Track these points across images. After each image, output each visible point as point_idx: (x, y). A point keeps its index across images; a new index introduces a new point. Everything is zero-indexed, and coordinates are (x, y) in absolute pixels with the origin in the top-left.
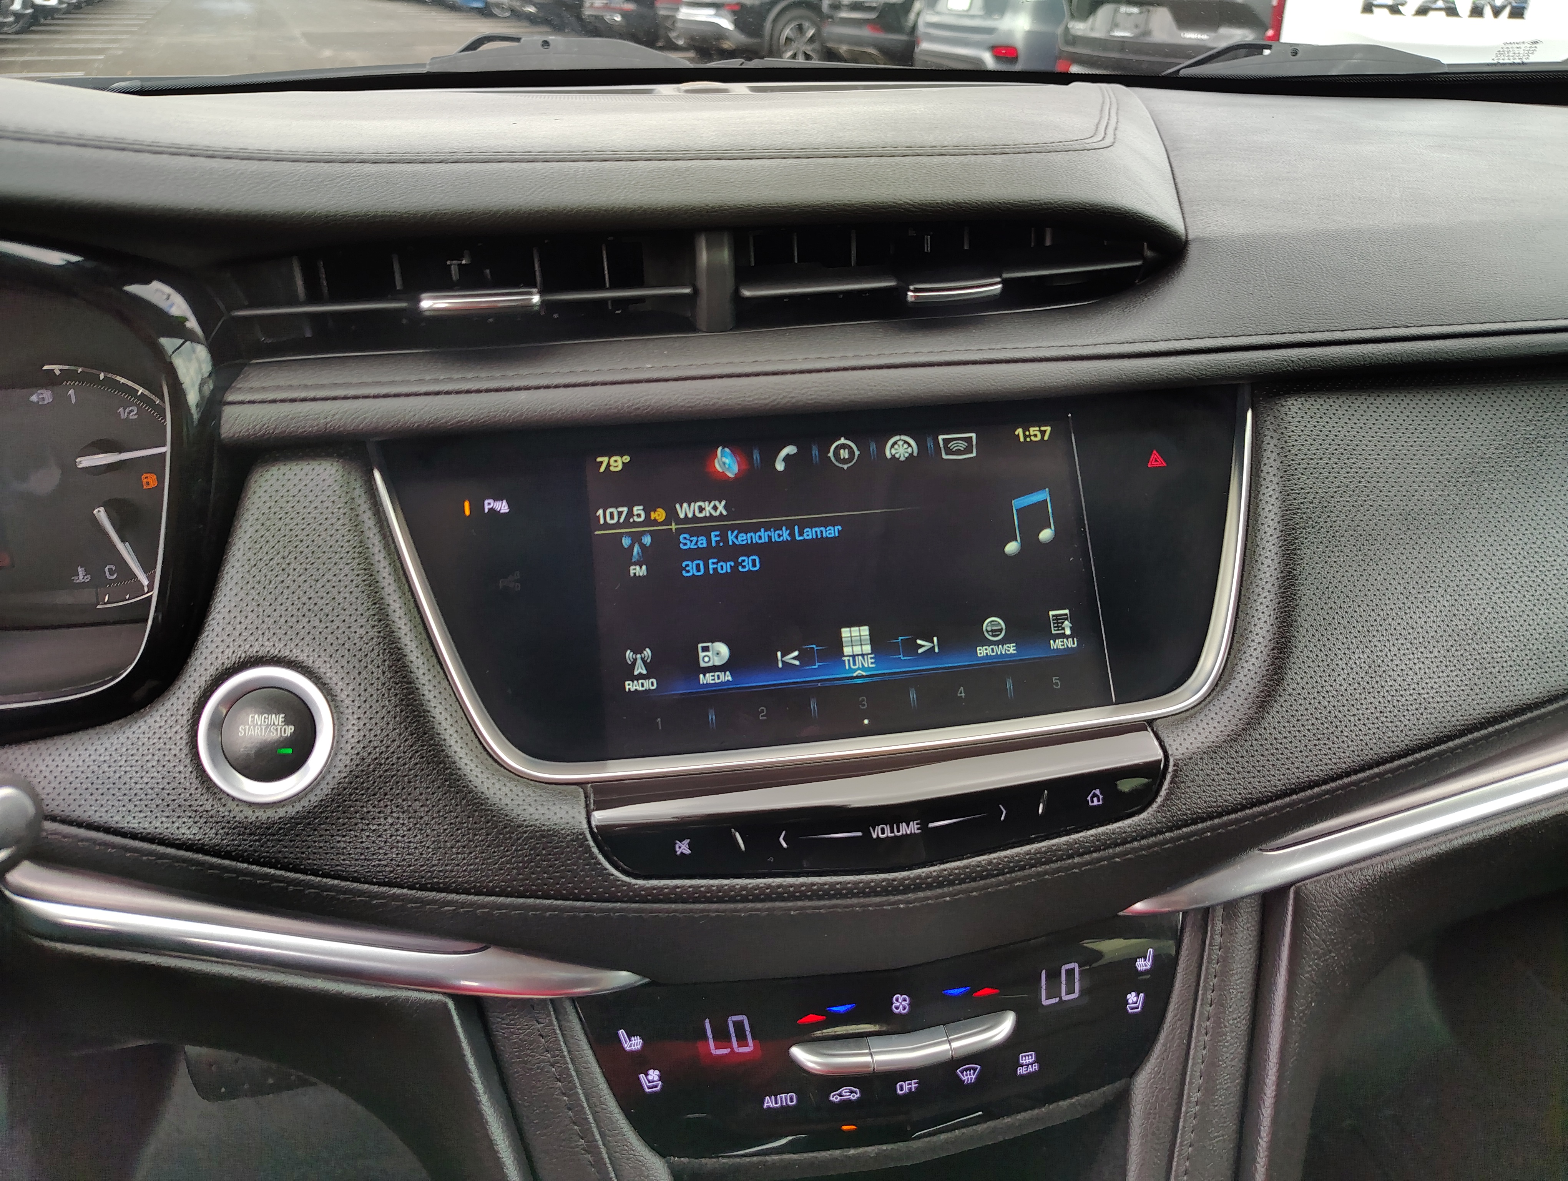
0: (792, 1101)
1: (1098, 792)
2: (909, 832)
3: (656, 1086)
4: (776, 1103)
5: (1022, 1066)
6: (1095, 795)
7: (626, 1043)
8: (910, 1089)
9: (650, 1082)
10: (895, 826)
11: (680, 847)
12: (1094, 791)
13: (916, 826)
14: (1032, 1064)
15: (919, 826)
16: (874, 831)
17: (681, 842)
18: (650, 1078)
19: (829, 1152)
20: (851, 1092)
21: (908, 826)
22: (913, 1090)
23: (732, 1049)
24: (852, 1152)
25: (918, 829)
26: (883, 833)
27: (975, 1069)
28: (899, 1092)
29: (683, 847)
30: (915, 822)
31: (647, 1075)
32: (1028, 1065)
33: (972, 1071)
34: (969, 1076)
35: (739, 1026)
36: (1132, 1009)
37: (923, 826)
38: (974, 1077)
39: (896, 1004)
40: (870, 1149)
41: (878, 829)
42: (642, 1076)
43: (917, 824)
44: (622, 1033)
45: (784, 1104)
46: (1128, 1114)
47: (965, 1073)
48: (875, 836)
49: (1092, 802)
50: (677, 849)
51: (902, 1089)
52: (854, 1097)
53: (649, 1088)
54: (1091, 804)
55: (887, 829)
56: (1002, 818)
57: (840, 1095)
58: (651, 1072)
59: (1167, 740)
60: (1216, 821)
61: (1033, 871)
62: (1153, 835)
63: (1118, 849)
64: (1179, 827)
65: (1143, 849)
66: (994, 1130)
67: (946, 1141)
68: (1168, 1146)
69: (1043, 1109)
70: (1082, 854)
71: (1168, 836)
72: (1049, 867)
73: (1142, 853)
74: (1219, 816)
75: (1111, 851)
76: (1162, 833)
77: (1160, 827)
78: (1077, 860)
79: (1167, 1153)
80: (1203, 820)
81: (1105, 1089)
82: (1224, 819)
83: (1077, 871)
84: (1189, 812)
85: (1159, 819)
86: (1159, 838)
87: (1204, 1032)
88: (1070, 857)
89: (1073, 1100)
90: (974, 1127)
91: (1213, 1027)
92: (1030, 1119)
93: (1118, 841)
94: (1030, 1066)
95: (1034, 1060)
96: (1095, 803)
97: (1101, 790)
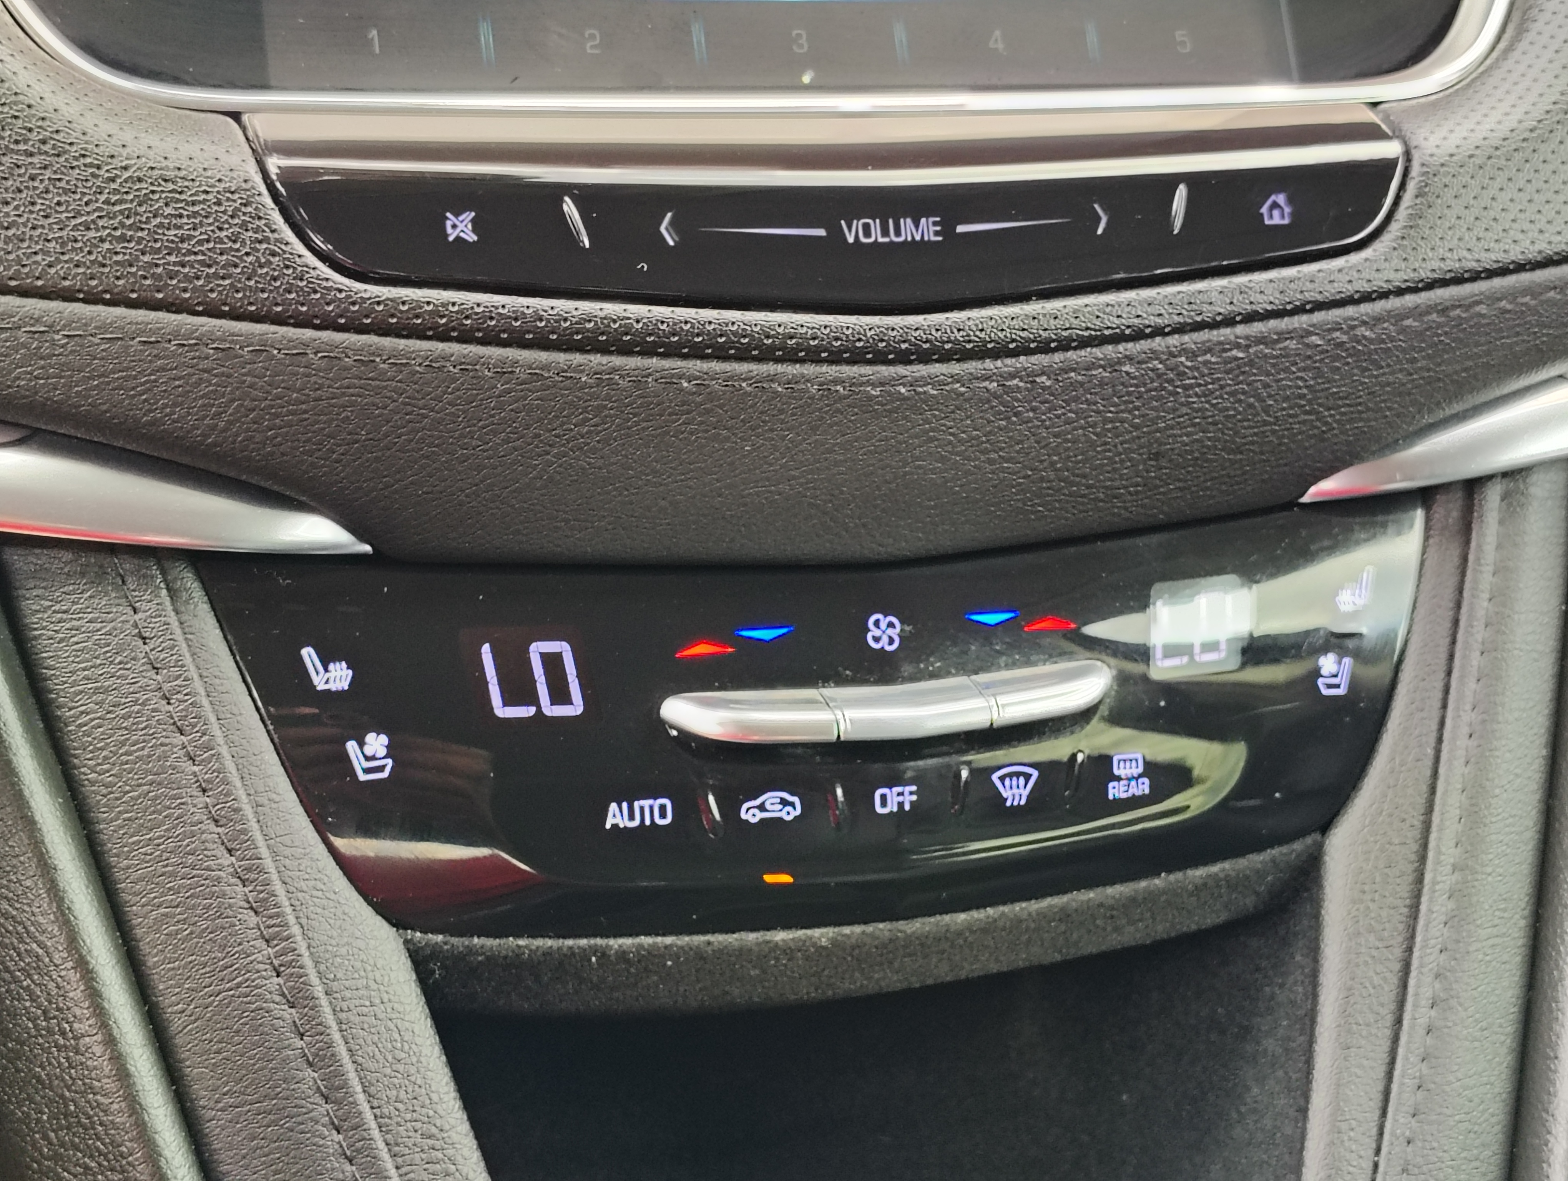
0: (663, 815)
1: (1281, 199)
2: (918, 238)
3: (381, 769)
4: (631, 817)
5: (1118, 779)
6: (1275, 205)
7: (317, 673)
8: (901, 805)
9: (367, 759)
10: (891, 221)
11: (454, 226)
12: (1273, 198)
13: (933, 229)
14: (1137, 779)
15: (938, 228)
16: (850, 230)
17: (457, 215)
18: (369, 750)
19: (735, 936)
20: (784, 802)
21: (917, 227)
22: (907, 807)
23: (539, 707)
24: (780, 936)
25: (937, 233)
26: (867, 234)
27: (1028, 777)
28: (879, 810)
29: (461, 226)
30: (931, 219)
31: (361, 744)
32: (1129, 779)
33: (1022, 780)
34: (1015, 791)
35: (552, 662)
36: (1330, 686)
37: (947, 229)
38: (1026, 793)
39: (874, 632)
40: (816, 932)
41: (858, 225)
42: (351, 746)
43: (935, 224)
44: (308, 654)
45: (648, 822)
46: (1317, 904)
47: (1007, 782)
48: (851, 240)
49: (1271, 217)
50: (449, 230)
51: (884, 803)
52: (790, 814)
53: (367, 771)
54: (1267, 222)
55: (876, 226)
56: (1100, 232)
57: (762, 808)
58: (371, 737)
59: (1407, 128)
60: (1497, 283)
61: (1158, 343)
62: (1384, 295)
63: (1319, 317)
64: (1431, 285)
65: (1364, 323)
66: (1064, 915)
67: (969, 928)
68: (1398, 952)
69: (1157, 881)
70: (1251, 318)
71: (1410, 300)
72: (1188, 339)
73: (1363, 331)
74: (1503, 271)
75: (1305, 318)
76: (1400, 292)
77: (1398, 279)
78: (1240, 329)
79: (1397, 966)
80: (1475, 276)
81: (1275, 852)
82: (1511, 280)
83: (1241, 355)
84: (1449, 255)
85: (1396, 262)
86: (1394, 303)
87: (1465, 730)
88: (1229, 321)
89: (1215, 869)
90: (1024, 905)
91: (1484, 721)
92: (1133, 901)
93: (1320, 298)
94: (1133, 783)
95: (1141, 770)
96: (1276, 219)
97: (1290, 201)
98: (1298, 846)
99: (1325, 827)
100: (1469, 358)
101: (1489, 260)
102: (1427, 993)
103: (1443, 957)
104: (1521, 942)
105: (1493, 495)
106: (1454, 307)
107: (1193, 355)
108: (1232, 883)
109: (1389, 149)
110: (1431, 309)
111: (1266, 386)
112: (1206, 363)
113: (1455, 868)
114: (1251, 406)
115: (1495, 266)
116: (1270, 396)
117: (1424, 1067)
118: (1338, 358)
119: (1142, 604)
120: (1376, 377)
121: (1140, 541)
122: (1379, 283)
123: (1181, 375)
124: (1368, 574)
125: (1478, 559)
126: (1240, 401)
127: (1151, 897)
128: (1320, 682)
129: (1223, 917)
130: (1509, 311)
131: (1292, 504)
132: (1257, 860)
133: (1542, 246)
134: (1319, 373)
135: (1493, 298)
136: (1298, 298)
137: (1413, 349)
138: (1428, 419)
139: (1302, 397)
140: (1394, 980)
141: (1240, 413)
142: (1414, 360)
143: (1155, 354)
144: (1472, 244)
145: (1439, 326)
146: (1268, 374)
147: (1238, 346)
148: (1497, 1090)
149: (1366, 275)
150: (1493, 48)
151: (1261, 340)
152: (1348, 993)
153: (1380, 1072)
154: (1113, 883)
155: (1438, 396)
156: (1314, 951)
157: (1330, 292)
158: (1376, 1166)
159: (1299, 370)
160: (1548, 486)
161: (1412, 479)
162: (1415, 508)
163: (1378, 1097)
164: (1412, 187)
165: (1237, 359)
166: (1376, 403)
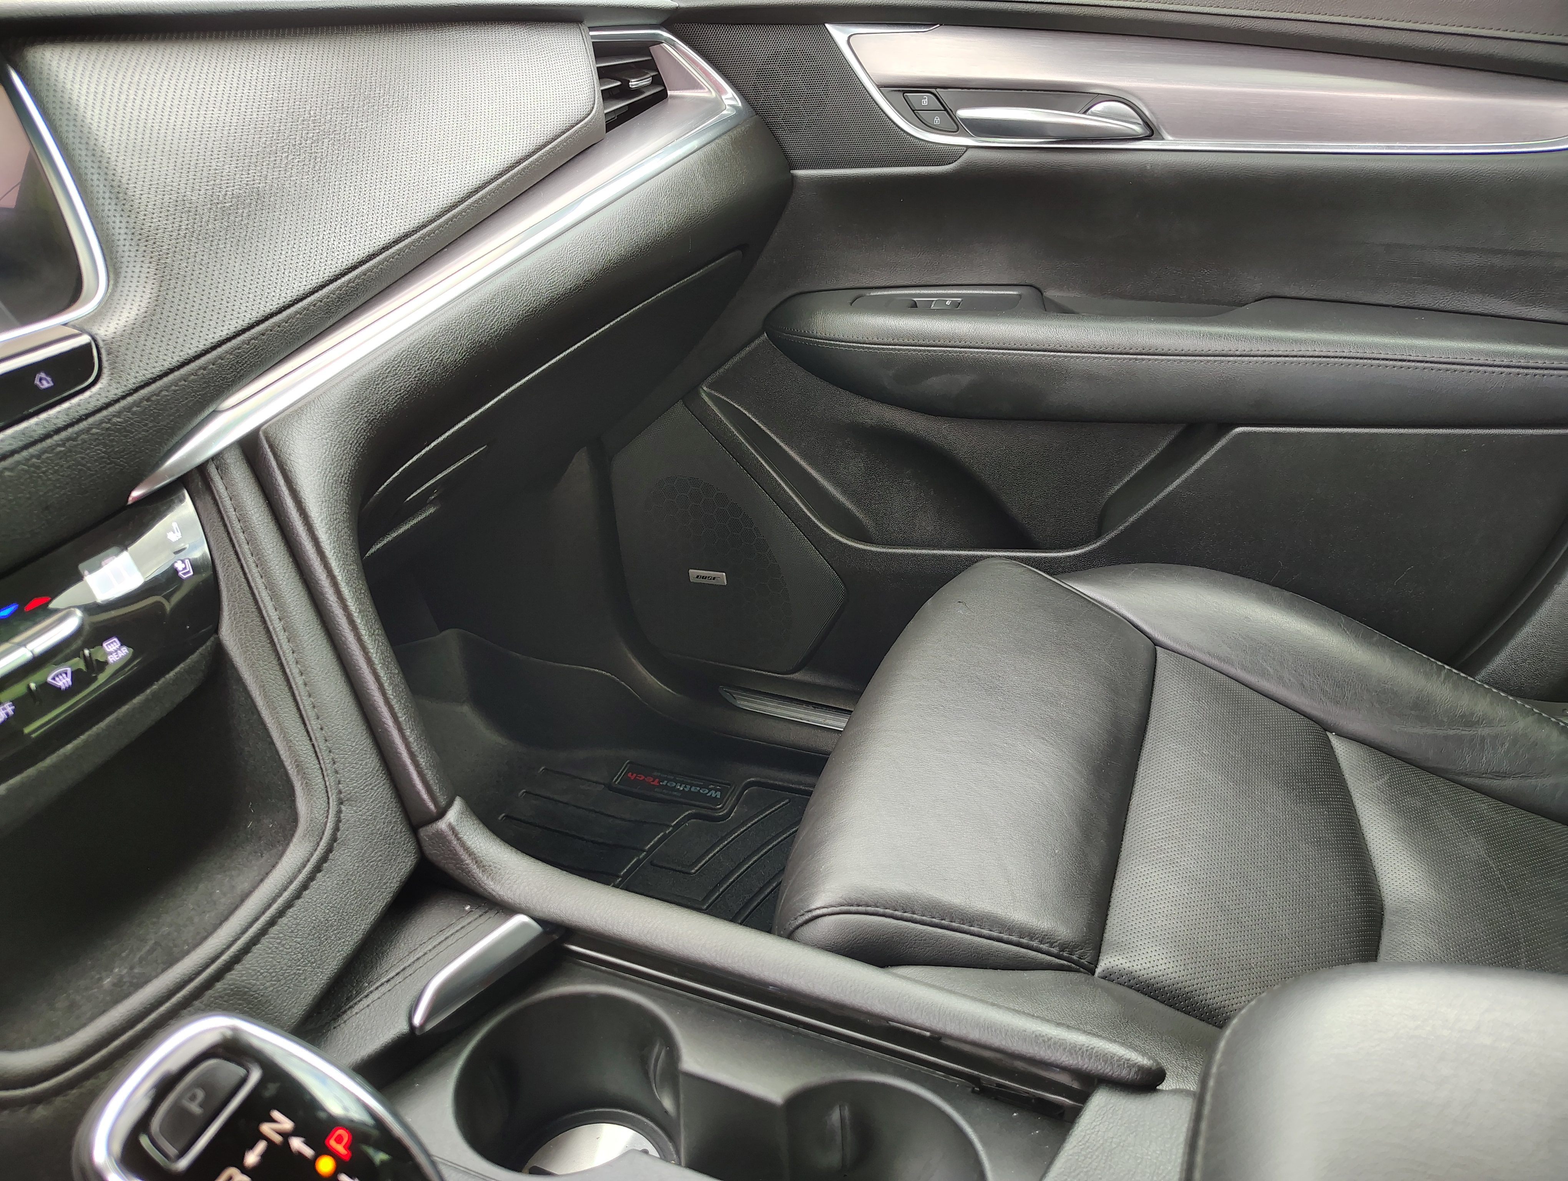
1: (43, 375)
5: (111, 653)
8: (7, 713)
12: (38, 375)
14: (120, 649)
22: (11, 713)
27: (66, 672)
32: (116, 651)
33: (64, 675)
34: (64, 681)
36: (184, 574)
38: (69, 680)
47: (57, 679)
49: (43, 385)
54: (42, 387)
59: (86, 327)
60: (165, 380)
61: (17, 457)
62: (117, 401)
63: (91, 420)
64: (136, 390)
65: (114, 416)
66: (119, 721)
67: (77, 749)
68: (275, 662)
69: (154, 687)
70: (58, 431)
71: (130, 399)
72: (32, 450)
73: (115, 420)
74: (166, 374)
75: (85, 423)
76: (124, 397)
77: (120, 392)
78: (56, 438)
79: (278, 668)
80: (154, 380)
81: (200, 650)
82: (171, 377)
83: (63, 449)
84: (137, 375)
85: (114, 385)
86: (123, 403)
87: (254, 565)
88: (48, 436)
89: (177, 669)
90: (97, 726)
91: (259, 559)
92: (147, 700)
93: (87, 412)
94: (119, 651)
95: (119, 645)
96: (45, 385)
97: (47, 374)
98: (209, 643)
99: (216, 630)
100: (170, 415)
101: (157, 371)
102: (296, 671)
103: (295, 655)
104: (323, 634)
105: (212, 470)
106: (152, 396)
107: (38, 457)
108: (189, 671)
109: (85, 339)
110: (141, 400)
111: (83, 458)
112: (48, 458)
113: (280, 619)
114: (81, 470)
115: (161, 373)
116: (87, 462)
117: (311, 699)
118: (110, 435)
119: (79, 578)
120: (133, 437)
121: (62, 549)
122: (111, 396)
123: (38, 467)
124: (175, 525)
125: (220, 497)
126: (74, 470)
127: (154, 694)
128: (180, 573)
129: (192, 688)
130: (178, 390)
131: (125, 507)
132: (194, 657)
133: (176, 358)
134: (105, 445)
135: (167, 388)
136: (77, 416)
137: (143, 419)
138: (166, 448)
139: (103, 457)
140: (280, 673)
141: (77, 475)
142: (146, 425)
143: (19, 463)
144: (146, 367)
145: (150, 406)
146: (81, 453)
147: (59, 445)
148: (345, 693)
149: (103, 395)
150: (108, 285)
151: (69, 439)
152: (262, 687)
153: (295, 710)
154: (134, 697)
155: (166, 437)
156: (240, 680)
157: (91, 407)
158: (313, 745)
159: (95, 446)
160: (234, 457)
161: (173, 476)
162: (182, 489)
163: (299, 720)
164: (103, 351)
165: (61, 451)
166: (139, 449)
